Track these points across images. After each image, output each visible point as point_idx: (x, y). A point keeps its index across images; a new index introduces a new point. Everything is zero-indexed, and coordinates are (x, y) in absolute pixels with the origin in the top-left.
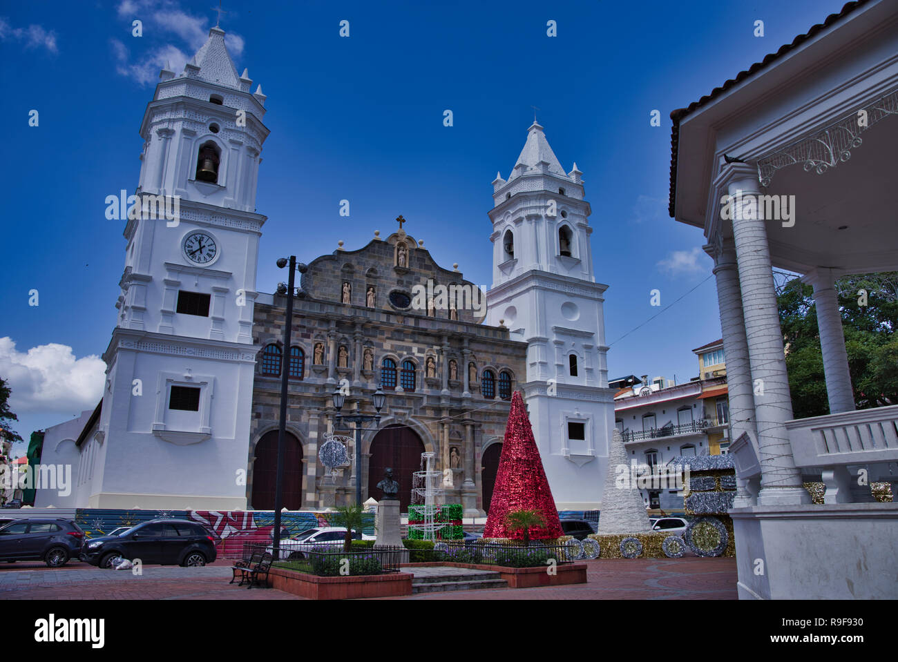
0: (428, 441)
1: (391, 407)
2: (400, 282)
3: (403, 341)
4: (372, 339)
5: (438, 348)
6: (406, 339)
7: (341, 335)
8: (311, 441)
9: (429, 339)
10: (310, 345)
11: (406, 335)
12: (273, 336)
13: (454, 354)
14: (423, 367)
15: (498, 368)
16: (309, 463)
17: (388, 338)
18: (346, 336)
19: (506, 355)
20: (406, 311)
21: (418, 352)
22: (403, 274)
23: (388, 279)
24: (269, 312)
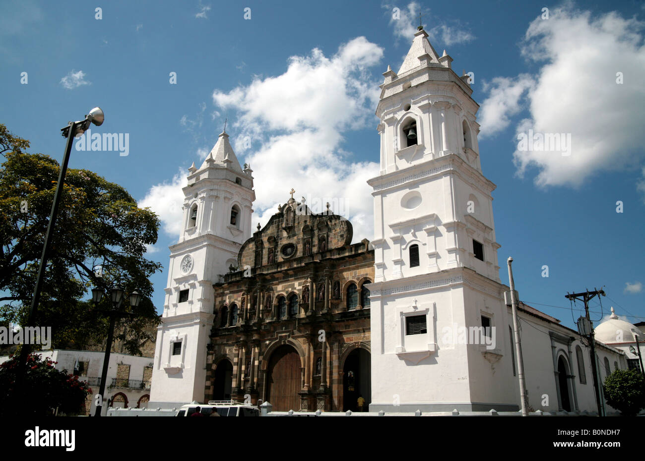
1: (277, 333)
2: (288, 238)
3: (289, 281)
4: (271, 287)
6: (290, 279)
8: (235, 364)
9: (305, 275)
10: (240, 301)
12: (225, 302)
17: (279, 283)
19: (366, 265)
20: (291, 258)
21: (298, 287)
22: (289, 231)
23: (281, 239)
24: (223, 288)
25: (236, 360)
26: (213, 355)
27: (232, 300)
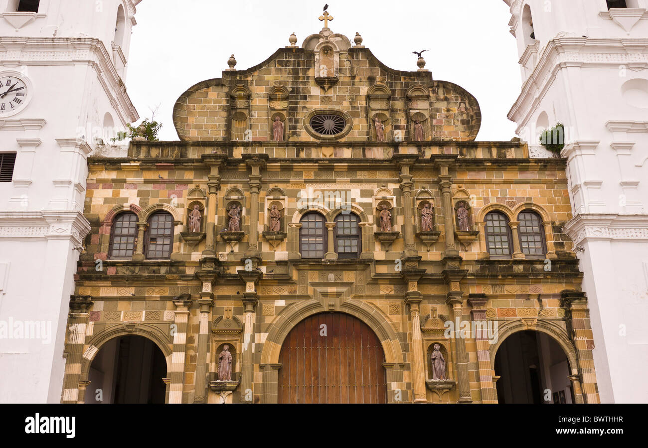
0: (386, 337)
1: (313, 284)
2: (326, 99)
3: (334, 182)
4: (281, 186)
5: (397, 186)
6: (338, 179)
7: (229, 187)
8: (178, 348)
9: (380, 175)
10: (182, 206)
11: (340, 173)
12: (126, 200)
13: (427, 192)
14: (371, 219)
15: (512, 204)
16: (172, 385)
17: (307, 182)
18: (240, 187)
19: (527, 182)
20: (336, 138)
21: (362, 197)
22: (330, 87)
23: (305, 98)
24: (119, 169)
25: (180, 338)
26: (87, 323)
27: (153, 202)
